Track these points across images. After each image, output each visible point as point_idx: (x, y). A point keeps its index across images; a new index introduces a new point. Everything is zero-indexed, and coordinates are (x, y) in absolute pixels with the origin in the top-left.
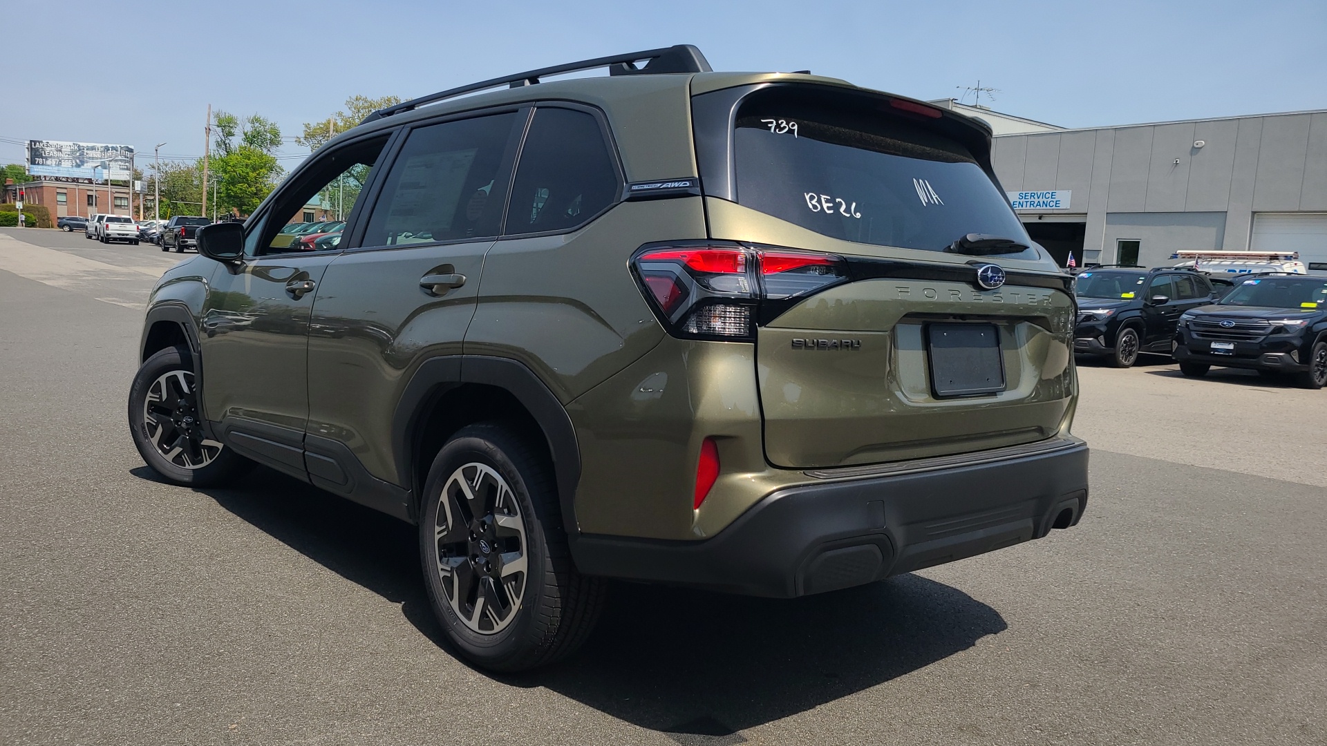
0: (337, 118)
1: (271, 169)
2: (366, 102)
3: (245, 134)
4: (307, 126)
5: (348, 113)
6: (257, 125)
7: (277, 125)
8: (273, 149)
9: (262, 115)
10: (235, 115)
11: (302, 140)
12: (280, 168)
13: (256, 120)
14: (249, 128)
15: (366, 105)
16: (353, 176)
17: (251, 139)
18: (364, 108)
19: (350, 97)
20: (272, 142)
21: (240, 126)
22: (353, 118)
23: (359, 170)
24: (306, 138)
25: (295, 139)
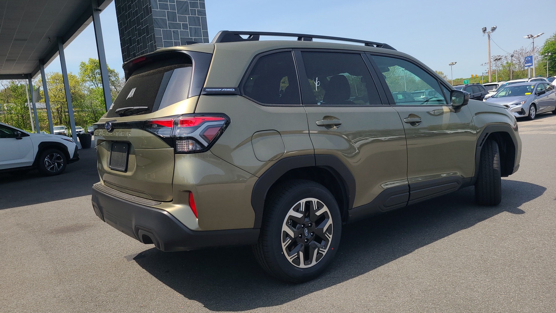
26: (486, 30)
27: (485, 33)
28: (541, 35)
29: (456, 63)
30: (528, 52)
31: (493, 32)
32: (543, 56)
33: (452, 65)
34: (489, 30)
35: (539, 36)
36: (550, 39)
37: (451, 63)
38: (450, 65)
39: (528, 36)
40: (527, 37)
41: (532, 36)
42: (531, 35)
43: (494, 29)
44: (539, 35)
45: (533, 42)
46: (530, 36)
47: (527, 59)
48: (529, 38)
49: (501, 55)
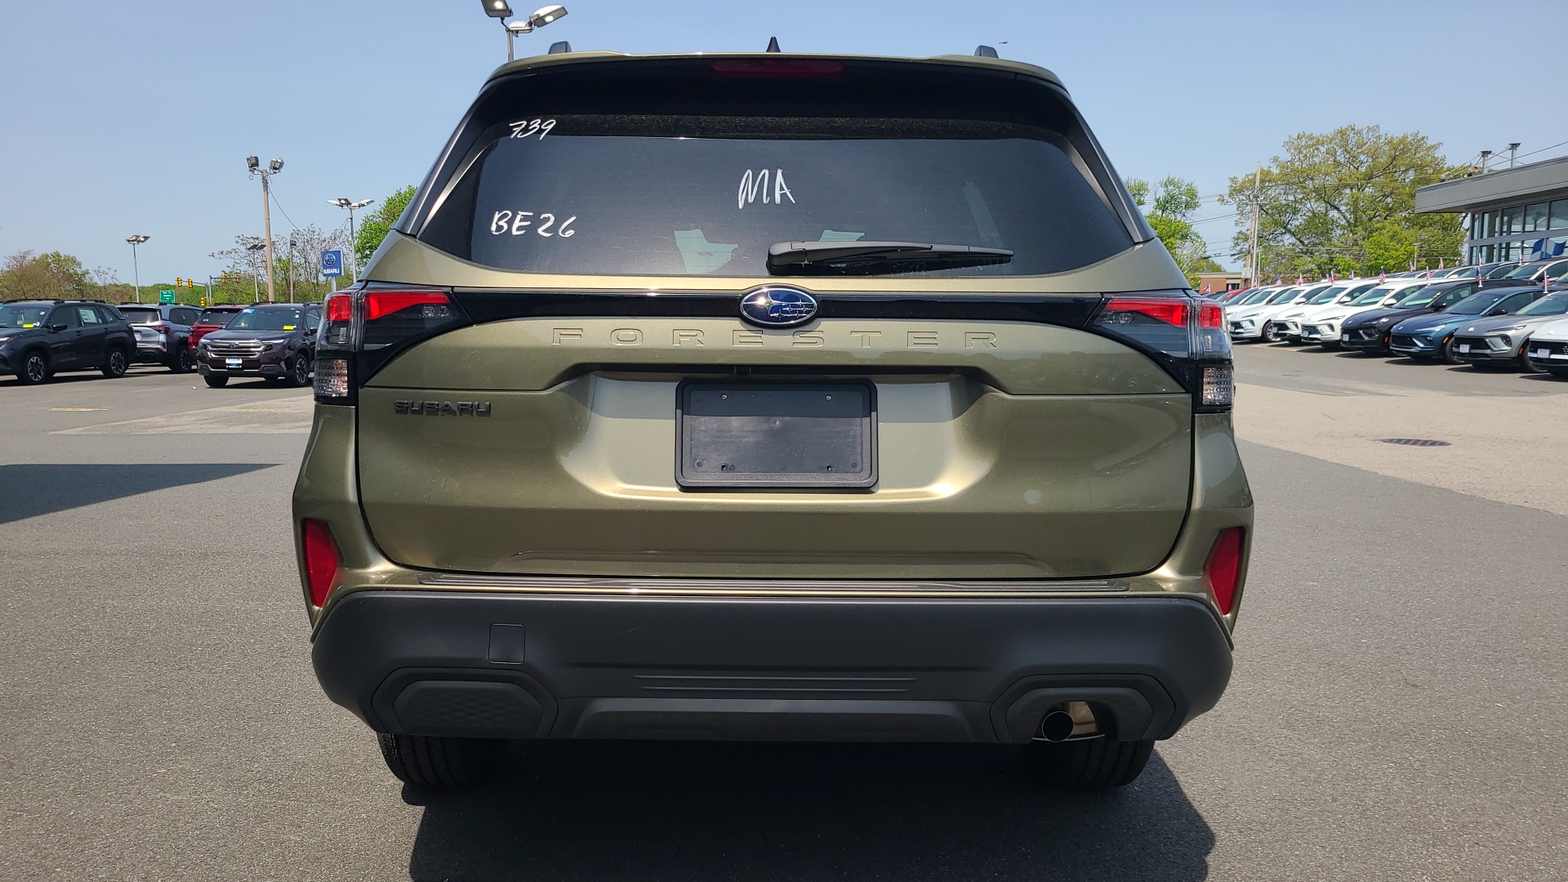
0: (1271, 165)
1: (1184, 237)
2: (1311, 139)
3: (1157, 201)
4: (1233, 180)
5: (1285, 157)
6: (1171, 187)
7: (1194, 185)
8: (1189, 213)
9: (1176, 175)
10: (1144, 179)
11: (1226, 197)
12: (1195, 234)
13: (1170, 182)
14: (1161, 193)
15: (1310, 143)
16: (1289, 231)
17: (1163, 206)
18: (1309, 147)
19: (1290, 136)
20: (1188, 206)
21: (1152, 192)
22: (1292, 161)
23: (1298, 223)
24: (1231, 195)
25: (1218, 198)
26: (256, 164)
27: (256, 172)
28: (368, 203)
29: (146, 238)
30: (325, 240)
31: (275, 173)
32: (359, 255)
33: (136, 242)
34: (264, 165)
35: (363, 205)
36: (374, 216)
37: (134, 238)
38: (129, 241)
39: (340, 200)
40: (338, 203)
41: (348, 203)
42: (346, 200)
43: (276, 167)
44: (363, 202)
45: (351, 219)
46: (343, 202)
47: (327, 258)
48: (342, 205)
49: (263, 236)
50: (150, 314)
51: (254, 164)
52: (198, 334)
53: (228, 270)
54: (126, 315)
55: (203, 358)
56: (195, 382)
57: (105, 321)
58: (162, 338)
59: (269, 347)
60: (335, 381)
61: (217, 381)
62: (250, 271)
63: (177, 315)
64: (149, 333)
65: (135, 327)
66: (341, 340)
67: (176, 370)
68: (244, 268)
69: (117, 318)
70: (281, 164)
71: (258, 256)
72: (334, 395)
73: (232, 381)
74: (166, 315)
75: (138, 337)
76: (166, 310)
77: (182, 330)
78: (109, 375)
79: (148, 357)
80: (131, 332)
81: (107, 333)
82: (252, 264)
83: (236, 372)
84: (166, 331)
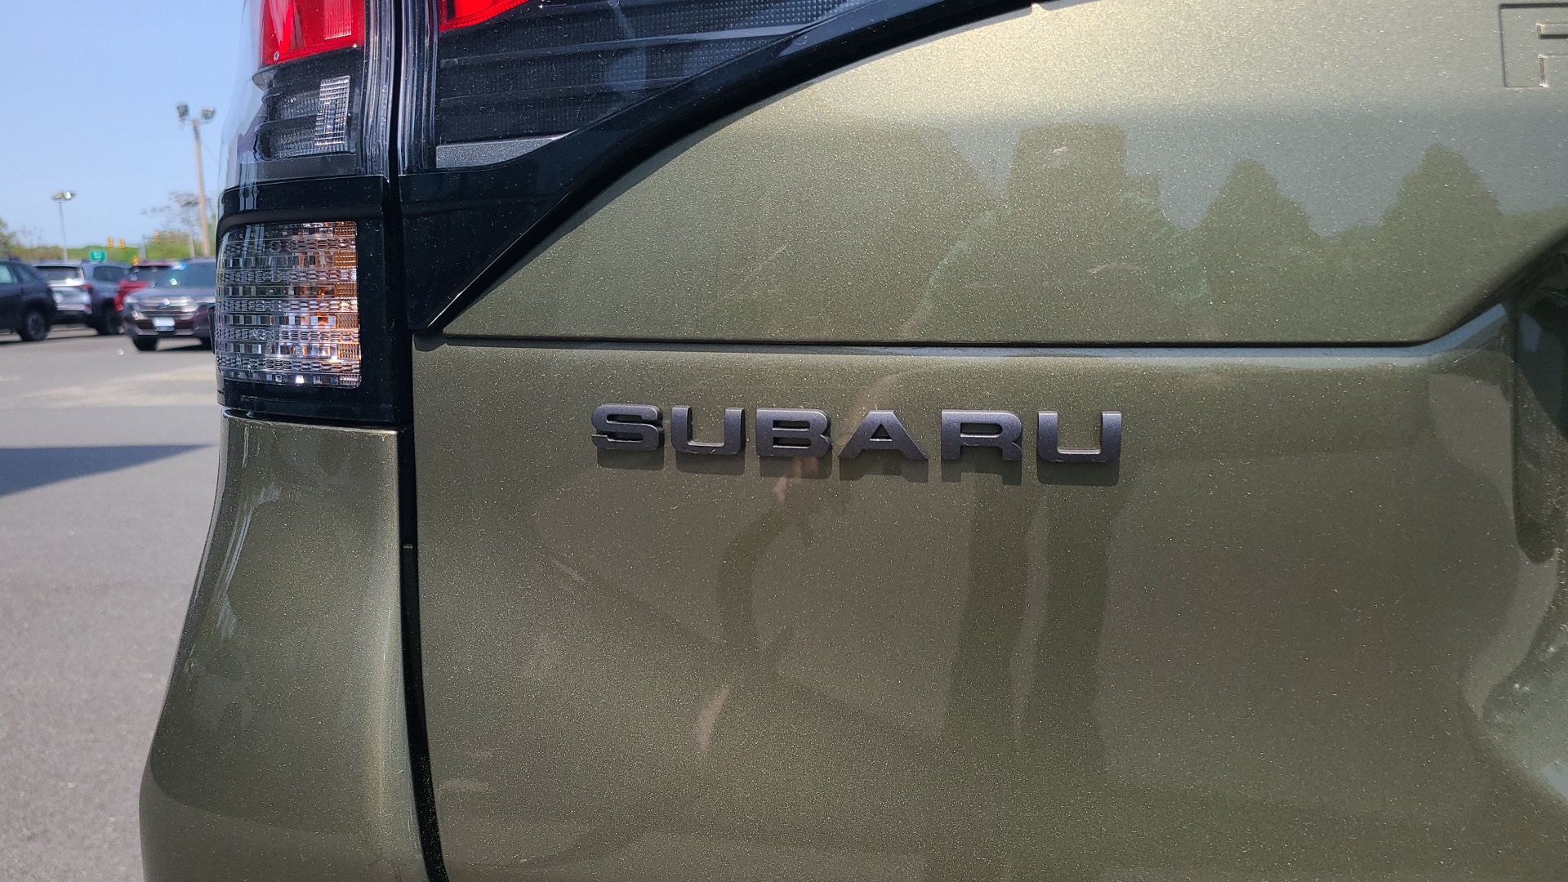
26: (186, 112)
27: (186, 122)
31: (207, 122)
34: (195, 112)
43: (208, 115)
49: (195, 190)
50: (71, 272)
51: (183, 112)
52: (123, 293)
53: (161, 229)
54: (45, 274)
55: (130, 320)
56: (121, 347)
57: (20, 280)
58: (85, 298)
59: (203, 307)
60: (301, 317)
61: (146, 344)
62: (185, 229)
63: (101, 273)
64: (70, 292)
65: (55, 285)
66: (326, 141)
67: (103, 332)
68: (178, 226)
69: (33, 276)
70: (213, 113)
71: (192, 213)
72: (300, 380)
73: (163, 344)
74: (90, 272)
75: (58, 298)
76: (89, 268)
77: (108, 290)
78: (26, 338)
79: (70, 319)
80: (49, 291)
81: (23, 292)
82: (186, 221)
83: (168, 334)
84: (90, 290)
